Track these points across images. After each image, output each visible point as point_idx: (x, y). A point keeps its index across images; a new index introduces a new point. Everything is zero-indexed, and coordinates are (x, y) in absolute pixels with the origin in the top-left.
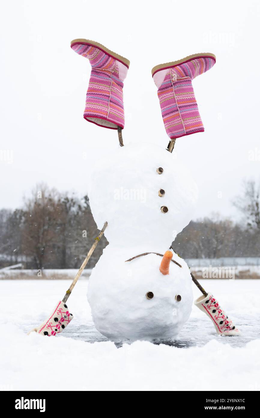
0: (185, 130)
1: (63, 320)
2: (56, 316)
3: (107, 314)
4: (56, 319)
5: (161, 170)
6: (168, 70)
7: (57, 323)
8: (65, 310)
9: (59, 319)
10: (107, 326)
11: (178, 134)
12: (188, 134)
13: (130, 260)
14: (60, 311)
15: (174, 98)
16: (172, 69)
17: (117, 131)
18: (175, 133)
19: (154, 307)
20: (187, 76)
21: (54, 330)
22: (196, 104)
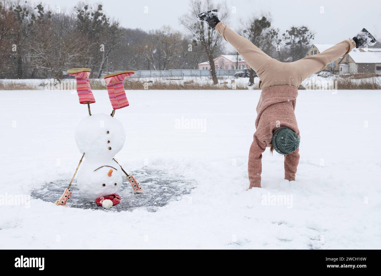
0: (119, 106)
1: (69, 196)
2: (66, 195)
3: (87, 191)
4: (66, 196)
5: (108, 132)
6: (111, 78)
7: (66, 198)
8: (69, 192)
9: (67, 196)
10: (87, 196)
11: (116, 108)
12: (121, 108)
13: (96, 170)
14: (67, 193)
15: (114, 92)
16: (113, 77)
17: (87, 104)
18: (115, 107)
19: (105, 189)
20: (120, 81)
21: (65, 201)
22: (125, 94)
